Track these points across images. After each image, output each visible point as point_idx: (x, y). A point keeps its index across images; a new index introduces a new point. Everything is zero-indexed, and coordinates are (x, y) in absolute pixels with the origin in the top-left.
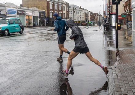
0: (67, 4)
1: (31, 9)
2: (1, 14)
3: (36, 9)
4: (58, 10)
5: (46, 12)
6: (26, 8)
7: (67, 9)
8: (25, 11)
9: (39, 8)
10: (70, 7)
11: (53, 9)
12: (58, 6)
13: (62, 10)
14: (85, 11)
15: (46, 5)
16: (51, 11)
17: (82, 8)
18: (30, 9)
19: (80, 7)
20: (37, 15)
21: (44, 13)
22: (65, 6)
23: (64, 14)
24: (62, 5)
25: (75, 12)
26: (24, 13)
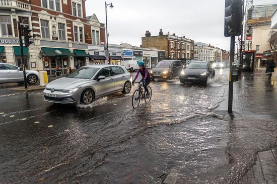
0: (192, 42)
1: (150, 49)
2: (117, 55)
3: (154, 49)
4: (181, 49)
5: (167, 52)
6: (143, 49)
7: (192, 47)
8: (142, 52)
9: (158, 47)
10: (196, 46)
11: (175, 49)
12: (181, 45)
13: (185, 50)
14: (216, 50)
15: (166, 44)
16: (171, 51)
17: (211, 47)
18: (147, 49)
19: (210, 45)
20: (156, 56)
21: (163, 53)
22: (190, 44)
23: (188, 54)
24: (186, 44)
25: (202, 51)
26: (141, 54)
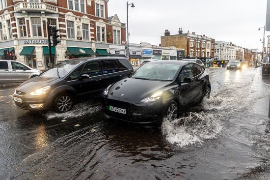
0: (213, 41)
1: (169, 48)
3: (174, 48)
4: (201, 48)
5: (186, 51)
6: (163, 47)
7: (213, 46)
8: (161, 51)
9: (177, 46)
10: (216, 44)
11: (194, 48)
12: (201, 44)
13: (205, 48)
14: (238, 48)
15: (186, 43)
16: (191, 50)
17: (233, 45)
18: (167, 48)
19: (231, 44)
20: (175, 55)
21: (183, 52)
22: (210, 43)
23: (208, 52)
24: (206, 42)
25: (222, 50)
26: (160, 53)
